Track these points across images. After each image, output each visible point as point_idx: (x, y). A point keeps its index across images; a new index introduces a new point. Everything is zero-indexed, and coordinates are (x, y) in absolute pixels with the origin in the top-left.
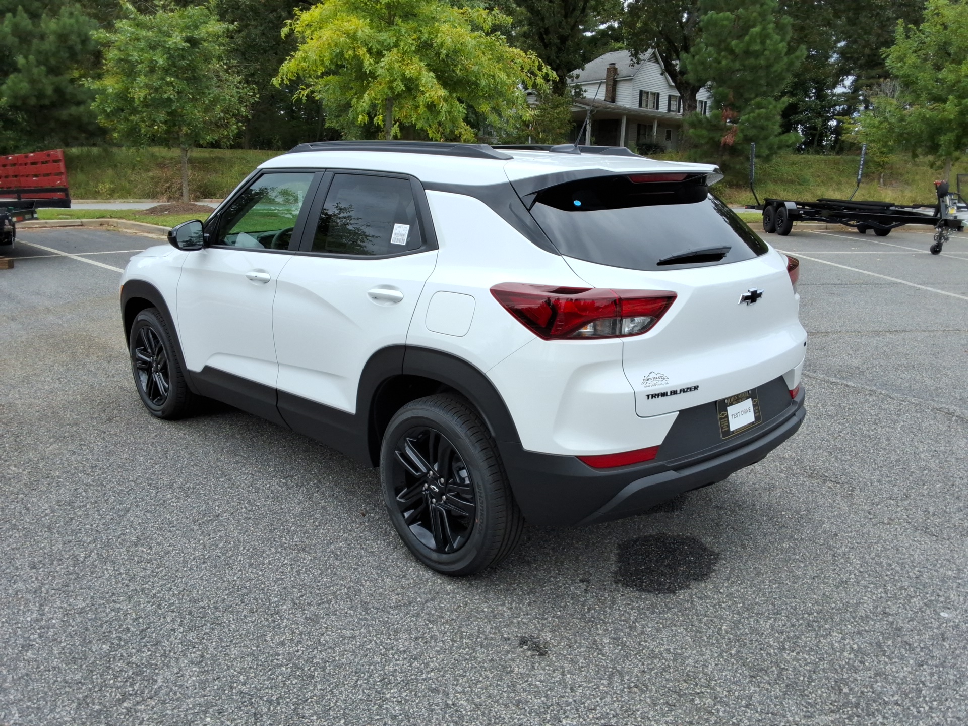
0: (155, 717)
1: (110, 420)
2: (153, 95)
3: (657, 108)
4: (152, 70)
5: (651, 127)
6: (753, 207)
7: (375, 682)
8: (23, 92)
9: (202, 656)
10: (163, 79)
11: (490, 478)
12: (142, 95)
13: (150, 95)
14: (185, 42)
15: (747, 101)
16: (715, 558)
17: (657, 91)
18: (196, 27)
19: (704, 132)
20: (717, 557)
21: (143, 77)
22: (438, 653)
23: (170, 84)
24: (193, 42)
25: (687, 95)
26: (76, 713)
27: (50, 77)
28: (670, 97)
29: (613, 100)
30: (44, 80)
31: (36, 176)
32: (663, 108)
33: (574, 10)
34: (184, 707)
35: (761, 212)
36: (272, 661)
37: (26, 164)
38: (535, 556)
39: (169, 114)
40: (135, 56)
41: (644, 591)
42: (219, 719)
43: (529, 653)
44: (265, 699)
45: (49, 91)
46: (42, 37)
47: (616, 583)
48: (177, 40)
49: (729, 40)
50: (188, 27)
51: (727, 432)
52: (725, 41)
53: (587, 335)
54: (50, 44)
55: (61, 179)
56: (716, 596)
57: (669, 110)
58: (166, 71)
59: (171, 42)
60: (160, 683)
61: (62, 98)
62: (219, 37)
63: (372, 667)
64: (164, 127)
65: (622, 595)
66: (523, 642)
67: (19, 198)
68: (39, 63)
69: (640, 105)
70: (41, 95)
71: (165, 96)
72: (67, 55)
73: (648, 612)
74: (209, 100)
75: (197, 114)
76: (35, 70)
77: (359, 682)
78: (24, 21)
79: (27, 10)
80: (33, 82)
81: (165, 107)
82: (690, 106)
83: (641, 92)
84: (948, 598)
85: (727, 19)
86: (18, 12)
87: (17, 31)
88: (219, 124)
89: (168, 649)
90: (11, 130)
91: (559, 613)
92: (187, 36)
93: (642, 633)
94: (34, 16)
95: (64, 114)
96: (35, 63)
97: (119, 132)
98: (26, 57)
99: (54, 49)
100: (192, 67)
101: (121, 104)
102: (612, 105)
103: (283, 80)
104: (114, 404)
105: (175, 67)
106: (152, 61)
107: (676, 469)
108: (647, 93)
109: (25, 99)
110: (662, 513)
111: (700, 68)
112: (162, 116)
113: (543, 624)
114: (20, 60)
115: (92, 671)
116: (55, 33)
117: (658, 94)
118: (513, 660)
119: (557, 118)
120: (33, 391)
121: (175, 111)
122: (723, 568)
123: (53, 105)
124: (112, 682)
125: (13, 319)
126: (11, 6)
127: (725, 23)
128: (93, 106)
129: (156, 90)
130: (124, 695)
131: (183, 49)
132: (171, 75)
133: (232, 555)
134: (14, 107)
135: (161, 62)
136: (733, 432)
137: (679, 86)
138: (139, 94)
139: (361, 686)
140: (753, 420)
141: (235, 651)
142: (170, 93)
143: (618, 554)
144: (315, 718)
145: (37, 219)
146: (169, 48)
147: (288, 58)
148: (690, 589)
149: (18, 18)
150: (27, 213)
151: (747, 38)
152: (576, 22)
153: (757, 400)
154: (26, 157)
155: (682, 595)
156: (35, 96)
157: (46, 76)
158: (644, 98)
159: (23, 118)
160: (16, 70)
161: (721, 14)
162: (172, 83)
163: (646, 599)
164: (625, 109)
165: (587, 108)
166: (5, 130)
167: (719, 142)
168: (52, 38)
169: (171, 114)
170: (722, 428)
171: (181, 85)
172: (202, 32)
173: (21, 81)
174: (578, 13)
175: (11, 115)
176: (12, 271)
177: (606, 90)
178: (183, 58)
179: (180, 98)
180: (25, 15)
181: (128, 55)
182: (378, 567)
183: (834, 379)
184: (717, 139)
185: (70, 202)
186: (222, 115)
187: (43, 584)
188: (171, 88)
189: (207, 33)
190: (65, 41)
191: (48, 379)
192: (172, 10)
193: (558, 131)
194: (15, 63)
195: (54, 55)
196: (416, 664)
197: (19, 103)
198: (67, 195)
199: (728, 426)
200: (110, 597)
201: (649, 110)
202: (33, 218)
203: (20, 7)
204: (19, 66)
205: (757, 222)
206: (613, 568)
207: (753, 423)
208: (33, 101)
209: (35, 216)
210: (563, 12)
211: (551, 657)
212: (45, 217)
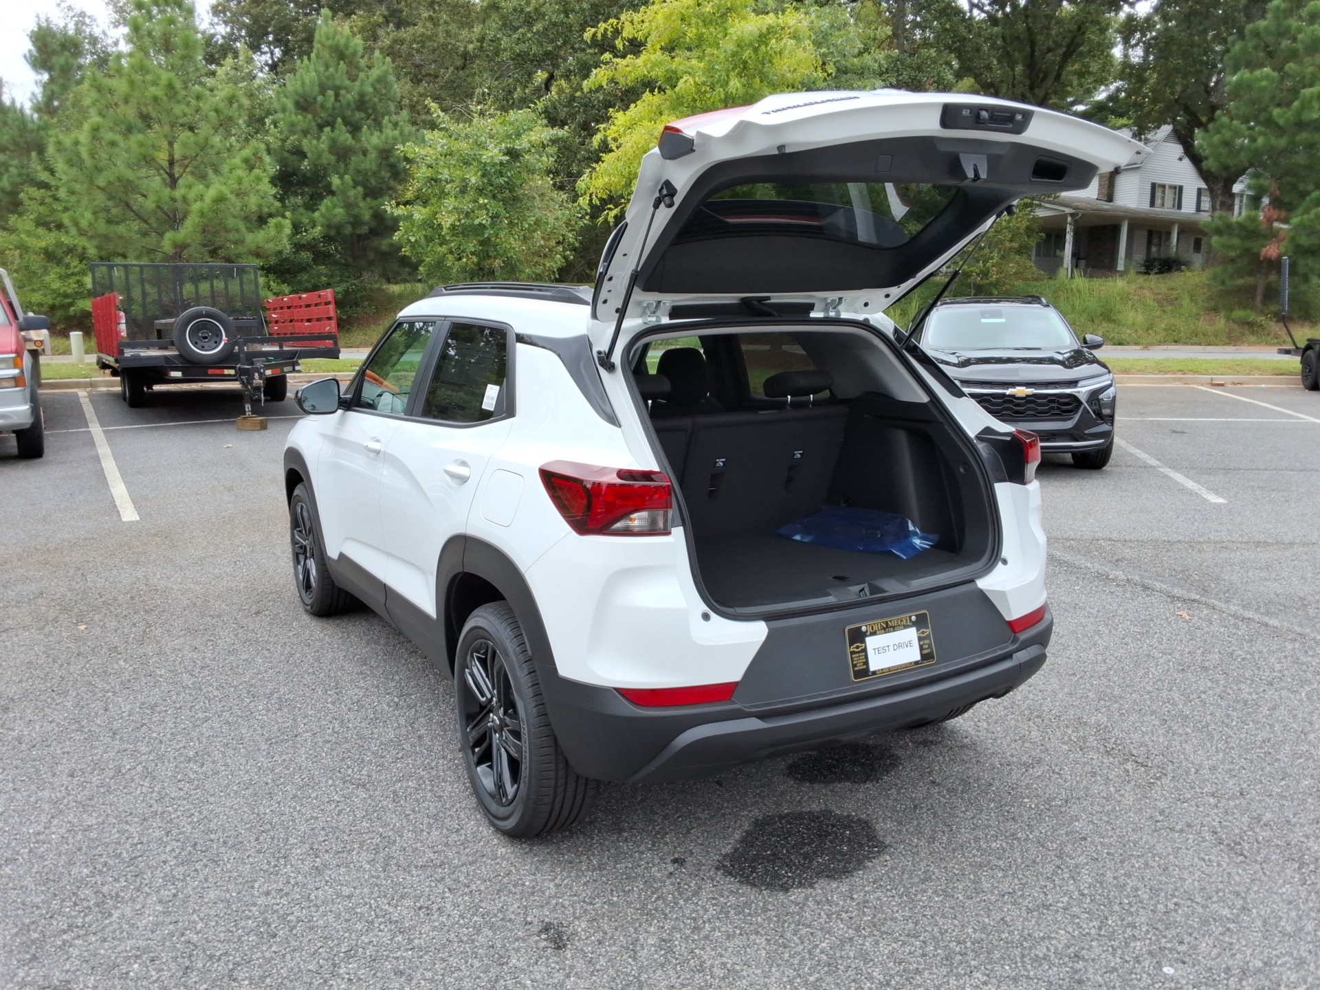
0: (86, 954)
1: (257, 613)
2: (463, 221)
3: (1179, 207)
4: (463, 191)
5: (1169, 234)
6: (1288, 352)
7: (339, 952)
8: (337, 220)
9: (175, 895)
10: (476, 201)
11: (535, 710)
12: (450, 221)
13: (459, 221)
14: (505, 154)
15: (1303, 195)
16: (878, 852)
17: (1178, 183)
18: (518, 135)
19: (1236, 241)
20: (882, 847)
21: (453, 199)
22: (434, 929)
23: (484, 206)
24: (513, 154)
25: (1219, 187)
26: (11, 939)
27: (369, 200)
28: (1199, 190)
29: (1110, 198)
30: (362, 204)
31: (309, 320)
32: (1189, 206)
33: (1045, 77)
34: (120, 949)
35: (1298, 359)
36: (244, 911)
37: (301, 307)
38: (635, 823)
39: (482, 243)
40: (445, 174)
41: (748, 883)
42: (147, 967)
43: (544, 943)
44: (208, 953)
45: (367, 216)
46: (365, 153)
47: (718, 869)
48: (494, 153)
49: (1271, 108)
50: (509, 137)
51: (864, 672)
52: (1265, 109)
53: (636, 530)
54: (370, 163)
55: (330, 325)
56: (841, 903)
57: (1198, 209)
58: (480, 191)
59: (485, 157)
60: (114, 918)
61: (384, 225)
62: (544, 146)
63: (347, 935)
64: (475, 259)
65: (714, 886)
66: (546, 929)
67: (281, 347)
68: (356, 184)
69: (1152, 204)
70: (356, 222)
71: (477, 222)
72: (388, 175)
73: (732, 912)
74: (529, 224)
75: (513, 244)
76: (352, 193)
77: (321, 950)
78: (344, 136)
79: (346, 122)
80: (348, 206)
81: (477, 235)
82: (1223, 204)
83: (1154, 186)
84: (1195, 948)
85: (1267, 77)
86: (337, 126)
87: (334, 148)
88: (541, 254)
89: (147, 882)
90: (324, 264)
91: (615, 899)
92: (507, 148)
93: (706, 937)
94: (355, 129)
95: (384, 244)
96: (351, 183)
97: (425, 266)
98: (341, 178)
99: (374, 168)
100: (510, 187)
101: (429, 232)
102: (1106, 206)
103: (591, 200)
104: (274, 596)
105: (492, 185)
106: (464, 180)
107: (762, 716)
108: (1164, 186)
109: (339, 227)
110: (848, 784)
111: (1224, 151)
112: (472, 245)
113: (586, 910)
114: (335, 181)
115: (56, 895)
116: (375, 148)
117: (1181, 188)
118: (517, 950)
119: (1006, 228)
120: (199, 575)
121: (489, 238)
122: (879, 867)
123: (373, 232)
124: (68, 910)
125: (230, 490)
126: (330, 119)
127: (1264, 83)
128: (396, 236)
129: (467, 215)
130: (70, 926)
131: (501, 163)
132: (486, 196)
133: (282, 784)
134: (327, 239)
135: (473, 180)
136: (874, 673)
137: (1205, 175)
138: (447, 221)
139: (320, 954)
140: (916, 656)
141: (212, 895)
142: (482, 218)
143: (746, 832)
144: (246, 982)
145: (299, 371)
146: (485, 164)
147: (588, 171)
148: (813, 888)
149: (337, 132)
150: (287, 365)
151: (1296, 104)
152: (1047, 94)
153: (928, 631)
154: (300, 298)
155: (797, 894)
156: (350, 223)
157: (364, 199)
158: (1159, 194)
159: (336, 250)
160: (332, 193)
161: (1258, 73)
162: (486, 205)
163: (743, 895)
164: (1127, 210)
165: (1068, 210)
166: (317, 264)
167: (1257, 255)
168: (373, 155)
169: (485, 243)
170: (854, 666)
171: (496, 207)
172: (522, 143)
173: (335, 206)
174: (1050, 82)
175: (324, 246)
176: (263, 432)
177: (1100, 185)
178: (501, 174)
179: (493, 225)
180: (344, 128)
181: (438, 172)
182: (435, 817)
183: (1249, 614)
184: (1255, 250)
185: (339, 352)
186: (542, 242)
187: (69, 794)
188: (485, 212)
189: (530, 142)
190: (387, 158)
191: (224, 561)
192: (492, 116)
193: (1008, 244)
194: (330, 184)
195: (374, 173)
196: (400, 938)
197: (333, 233)
198: (336, 343)
199: (866, 663)
200: (126, 816)
201: (1165, 210)
202: (294, 371)
203: (339, 120)
204: (334, 188)
205: (1291, 374)
206: (727, 850)
207: (916, 663)
208: (348, 230)
209: (297, 368)
210: (1028, 82)
211: (568, 952)
212: (336, 368)
